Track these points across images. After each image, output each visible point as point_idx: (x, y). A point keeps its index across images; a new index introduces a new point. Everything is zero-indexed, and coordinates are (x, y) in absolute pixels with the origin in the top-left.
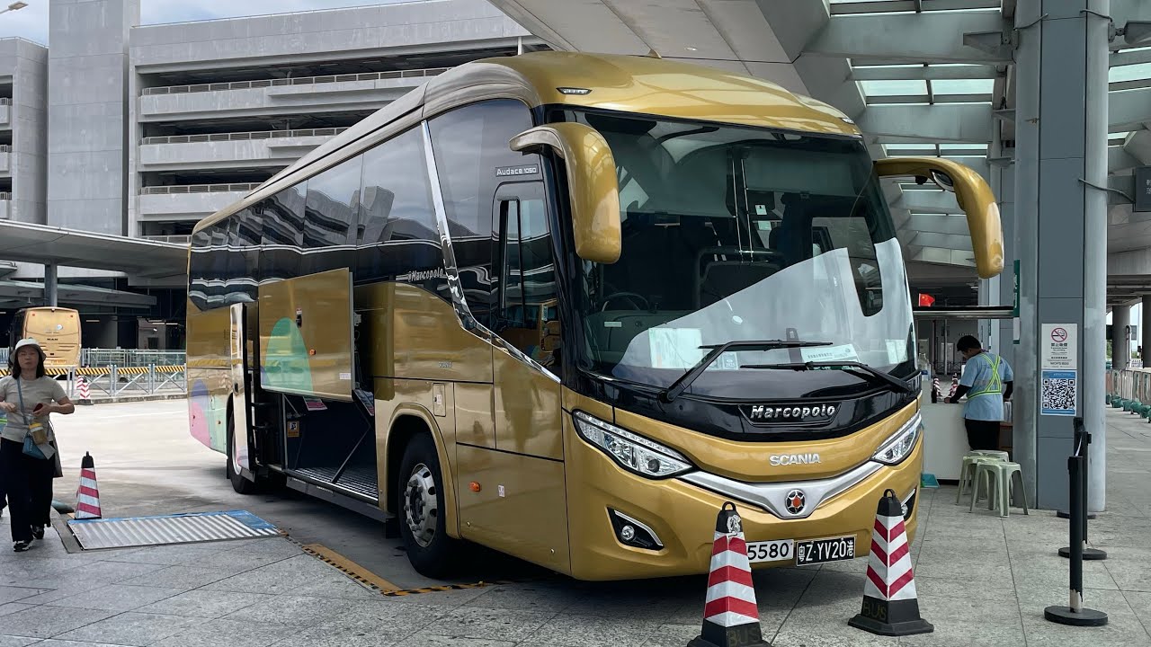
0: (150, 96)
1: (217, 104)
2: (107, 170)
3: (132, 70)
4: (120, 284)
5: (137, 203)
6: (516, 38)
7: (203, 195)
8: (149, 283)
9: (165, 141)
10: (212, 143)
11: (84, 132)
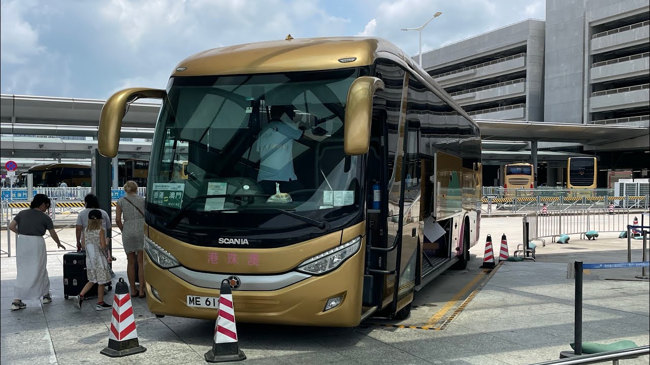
0: (597, 39)
1: (635, 37)
2: (574, 85)
3: (587, 24)
4: (580, 150)
5: (589, 102)
7: (626, 93)
8: (594, 148)
9: (605, 64)
10: (631, 61)
11: (562, 65)
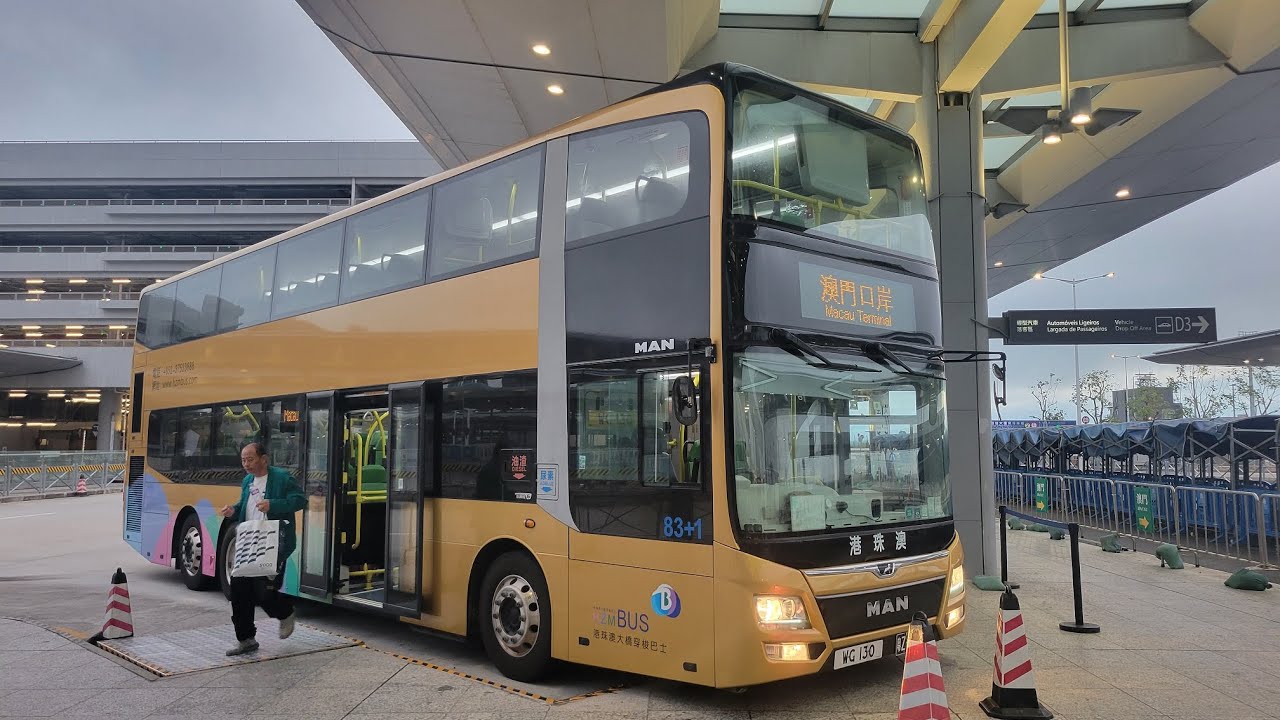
6: (351, 178)
